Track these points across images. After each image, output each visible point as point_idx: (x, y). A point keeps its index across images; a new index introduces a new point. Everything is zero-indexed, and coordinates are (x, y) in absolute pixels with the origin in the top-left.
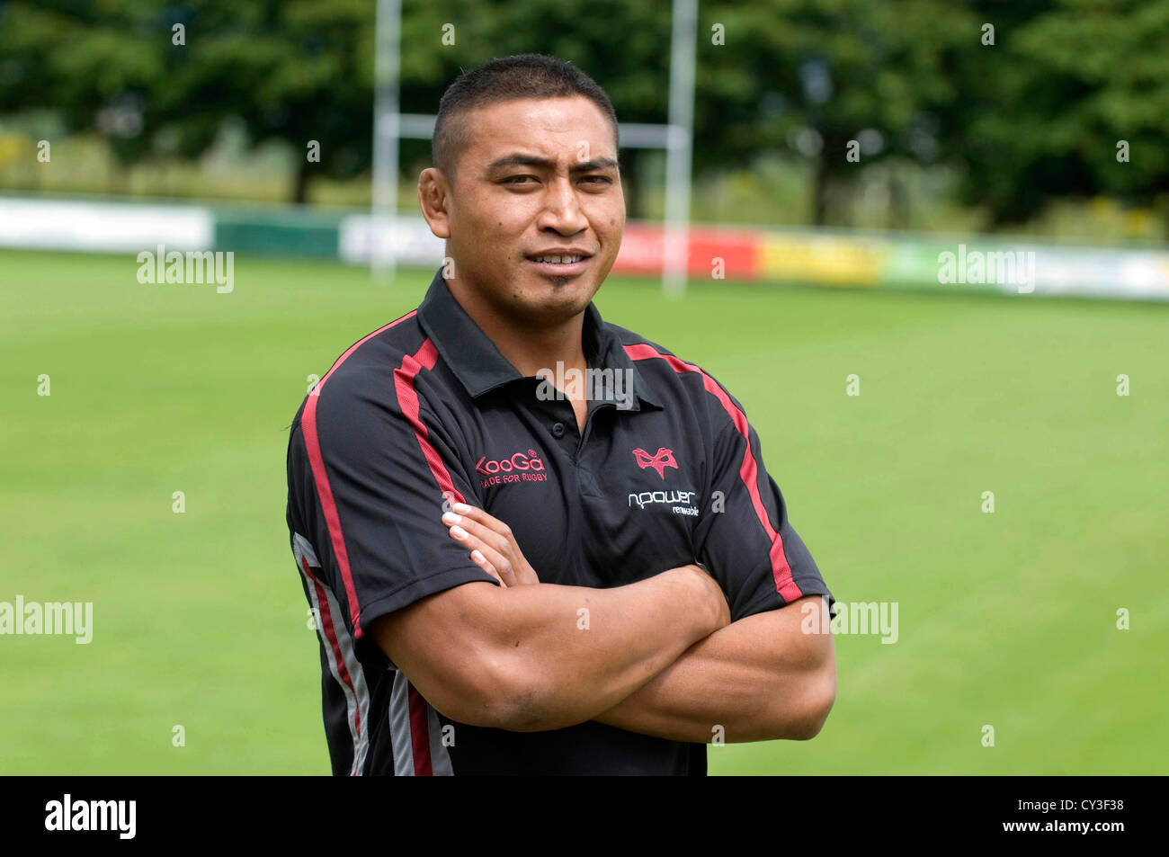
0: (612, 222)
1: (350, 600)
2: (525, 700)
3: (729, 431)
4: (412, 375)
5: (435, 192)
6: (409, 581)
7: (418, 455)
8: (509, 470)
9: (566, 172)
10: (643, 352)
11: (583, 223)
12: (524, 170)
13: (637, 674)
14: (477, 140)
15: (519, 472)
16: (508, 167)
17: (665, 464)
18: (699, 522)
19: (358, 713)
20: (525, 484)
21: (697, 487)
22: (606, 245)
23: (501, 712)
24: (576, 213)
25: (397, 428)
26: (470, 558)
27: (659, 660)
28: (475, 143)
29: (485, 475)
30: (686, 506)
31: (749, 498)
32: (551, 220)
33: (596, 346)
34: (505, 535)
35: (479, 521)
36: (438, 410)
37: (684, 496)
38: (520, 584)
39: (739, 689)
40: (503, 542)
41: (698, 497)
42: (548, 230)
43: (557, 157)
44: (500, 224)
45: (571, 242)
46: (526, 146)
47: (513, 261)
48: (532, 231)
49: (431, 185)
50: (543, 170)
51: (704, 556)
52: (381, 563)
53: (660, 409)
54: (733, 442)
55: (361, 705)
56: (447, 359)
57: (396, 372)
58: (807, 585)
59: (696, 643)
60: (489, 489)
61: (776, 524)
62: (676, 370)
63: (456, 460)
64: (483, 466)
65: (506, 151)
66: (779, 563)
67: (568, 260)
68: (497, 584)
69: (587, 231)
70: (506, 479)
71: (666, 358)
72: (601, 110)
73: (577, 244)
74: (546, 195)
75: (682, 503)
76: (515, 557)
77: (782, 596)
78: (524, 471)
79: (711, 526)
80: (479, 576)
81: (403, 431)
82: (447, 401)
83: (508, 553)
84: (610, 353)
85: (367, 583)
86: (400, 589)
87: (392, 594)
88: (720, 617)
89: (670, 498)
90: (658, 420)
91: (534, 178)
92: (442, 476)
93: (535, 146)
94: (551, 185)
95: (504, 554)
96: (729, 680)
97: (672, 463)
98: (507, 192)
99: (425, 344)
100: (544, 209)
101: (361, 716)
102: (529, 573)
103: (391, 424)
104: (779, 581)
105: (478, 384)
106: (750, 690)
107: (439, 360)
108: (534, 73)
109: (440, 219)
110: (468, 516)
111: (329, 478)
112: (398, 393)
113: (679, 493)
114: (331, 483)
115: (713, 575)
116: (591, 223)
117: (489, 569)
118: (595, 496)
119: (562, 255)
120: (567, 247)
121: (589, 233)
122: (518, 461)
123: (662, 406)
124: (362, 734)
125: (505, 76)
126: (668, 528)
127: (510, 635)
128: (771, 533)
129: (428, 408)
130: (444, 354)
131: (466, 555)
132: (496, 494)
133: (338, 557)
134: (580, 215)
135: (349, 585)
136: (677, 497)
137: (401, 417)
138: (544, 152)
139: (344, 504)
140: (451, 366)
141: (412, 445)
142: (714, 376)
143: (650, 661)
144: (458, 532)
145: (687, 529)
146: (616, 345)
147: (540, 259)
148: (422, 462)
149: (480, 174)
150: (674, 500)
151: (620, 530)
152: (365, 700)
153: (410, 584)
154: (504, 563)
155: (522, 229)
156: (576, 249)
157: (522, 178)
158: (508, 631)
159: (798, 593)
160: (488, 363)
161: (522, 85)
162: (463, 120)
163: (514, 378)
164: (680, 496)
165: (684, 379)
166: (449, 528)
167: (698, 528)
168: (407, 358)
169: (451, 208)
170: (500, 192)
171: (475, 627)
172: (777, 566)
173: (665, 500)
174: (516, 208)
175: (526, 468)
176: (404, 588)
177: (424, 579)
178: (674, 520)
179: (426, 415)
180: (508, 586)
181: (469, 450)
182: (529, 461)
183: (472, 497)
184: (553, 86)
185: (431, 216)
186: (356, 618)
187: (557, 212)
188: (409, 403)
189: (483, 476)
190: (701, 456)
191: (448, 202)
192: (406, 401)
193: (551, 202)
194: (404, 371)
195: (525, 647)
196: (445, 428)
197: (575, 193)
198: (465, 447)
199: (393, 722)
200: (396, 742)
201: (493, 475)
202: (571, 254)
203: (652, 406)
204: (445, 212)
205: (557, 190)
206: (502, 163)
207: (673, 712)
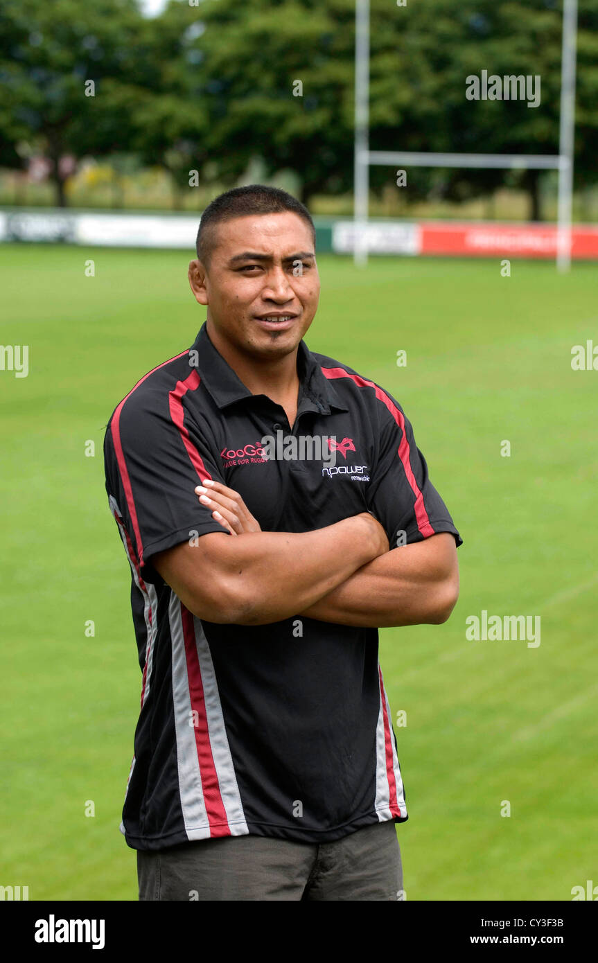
0: (311, 293)
1: (137, 542)
2: (246, 606)
3: (391, 425)
4: (180, 395)
5: (199, 275)
6: (172, 532)
7: (182, 448)
8: (242, 456)
9: (280, 263)
10: (338, 373)
11: (291, 295)
12: (252, 262)
13: (323, 588)
14: (223, 243)
15: (249, 457)
16: (241, 261)
17: (347, 448)
18: (370, 485)
19: (150, 610)
20: (252, 465)
21: (368, 462)
22: (307, 308)
23: (231, 615)
24: (287, 289)
25: (170, 431)
26: (212, 516)
27: (337, 578)
28: (221, 245)
29: (226, 459)
30: (361, 475)
31: (403, 469)
32: (270, 294)
33: (305, 371)
34: (236, 500)
35: (219, 491)
36: (196, 418)
37: (359, 469)
38: (247, 532)
39: (391, 594)
40: (234, 504)
41: (369, 470)
42: (268, 301)
43: (273, 254)
44: (238, 297)
45: (283, 308)
46: (254, 247)
47: (246, 319)
48: (258, 301)
49: (196, 271)
50: (264, 263)
51: (373, 507)
52: (156, 520)
53: (345, 412)
54: (394, 432)
55: (152, 605)
56: (205, 383)
57: (171, 394)
58: (439, 526)
59: (364, 565)
60: (229, 468)
61: (420, 486)
62: (359, 386)
63: (207, 451)
64: (225, 454)
65: (240, 251)
66: (420, 512)
67: (283, 319)
68: (229, 533)
69: (294, 301)
70: (240, 462)
71: (352, 377)
72: (303, 220)
73: (288, 309)
74: (266, 278)
75: (358, 473)
76: (242, 514)
77: (421, 534)
78: (252, 457)
79: (378, 487)
80: (218, 528)
81: (173, 433)
82: (202, 412)
83: (237, 511)
84: (313, 377)
85: (147, 531)
86: (165, 538)
87: (162, 539)
88: (380, 548)
89: (349, 470)
90: (343, 420)
91: (260, 267)
92: (198, 463)
93: (259, 247)
94: (270, 271)
95: (234, 512)
96: (386, 589)
97: (352, 447)
98: (242, 277)
99: (193, 373)
100: (266, 287)
101: (152, 612)
102: (253, 524)
103: (166, 429)
104: (420, 524)
105: (223, 400)
106: (399, 594)
107: (201, 383)
108: (258, 198)
109: (202, 292)
110: (212, 488)
111: (126, 463)
112: (171, 407)
113: (356, 467)
114: (127, 467)
115: (379, 519)
116: (296, 294)
117: (224, 523)
118: (300, 470)
119: (278, 316)
120: (281, 311)
121: (296, 302)
122: (249, 450)
123: (347, 409)
124: (153, 623)
125: (240, 200)
126: (348, 489)
127: (236, 566)
128: (417, 491)
129: (189, 417)
130: (204, 379)
131: (209, 514)
132: (234, 471)
133: (131, 514)
134: (290, 290)
135: (137, 532)
136: (354, 470)
137: (172, 424)
138: (265, 251)
139: (134, 479)
140: (208, 387)
141: (177, 442)
142: (383, 387)
143: (330, 579)
144: (204, 499)
145: (361, 491)
146: (317, 371)
147: (264, 319)
148: (184, 453)
149: (224, 265)
150: (352, 472)
151: (317, 492)
152: (155, 601)
153: (173, 534)
154: (234, 518)
155: (252, 300)
156: (287, 312)
157: (251, 267)
158: (235, 564)
159: (431, 531)
160: (229, 385)
161: (250, 206)
162: (214, 230)
163: (247, 396)
164: (356, 469)
165: (363, 391)
166: (199, 496)
167: (370, 488)
168: (179, 383)
169: (208, 286)
170: (238, 276)
171: (213, 562)
172: (419, 514)
173: (346, 471)
174: (247, 287)
175: (254, 455)
176: (169, 536)
177: (181, 530)
178: (352, 484)
179: (188, 422)
180: (238, 534)
181: (216, 443)
182: (255, 450)
183: (218, 476)
184: (271, 206)
185: (196, 290)
186: (141, 554)
187: (274, 289)
188: (177, 414)
189: (225, 460)
190: (371, 443)
191: (206, 281)
192: (176, 413)
193: (271, 282)
194: (177, 392)
195: (246, 574)
196: (201, 431)
197: (286, 276)
198: (213, 442)
199: (171, 617)
200: (173, 630)
201: (232, 460)
202: (284, 315)
203: (340, 410)
204: (205, 288)
205: (274, 275)
206: (237, 259)
207: (349, 609)
